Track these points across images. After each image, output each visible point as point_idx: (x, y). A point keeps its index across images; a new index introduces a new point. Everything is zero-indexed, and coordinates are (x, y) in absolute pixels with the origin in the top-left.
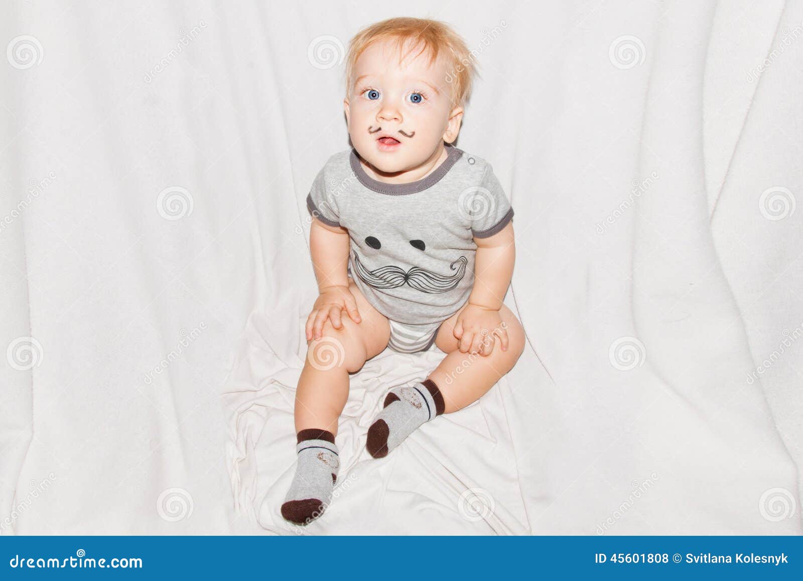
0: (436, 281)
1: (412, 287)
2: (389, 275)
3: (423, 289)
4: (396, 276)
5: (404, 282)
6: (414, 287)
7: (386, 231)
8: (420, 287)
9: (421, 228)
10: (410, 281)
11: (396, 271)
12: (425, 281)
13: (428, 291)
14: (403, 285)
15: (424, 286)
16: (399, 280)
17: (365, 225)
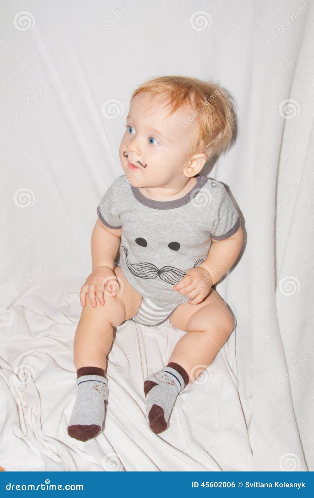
0: (180, 276)
1: (163, 280)
2: (147, 269)
3: (170, 282)
4: (152, 270)
5: (156, 275)
6: (164, 280)
7: (152, 235)
8: (168, 280)
9: (179, 233)
10: (162, 275)
11: (151, 266)
12: (172, 276)
13: (173, 283)
14: (155, 277)
15: (171, 279)
16: (153, 274)
17: (137, 229)
